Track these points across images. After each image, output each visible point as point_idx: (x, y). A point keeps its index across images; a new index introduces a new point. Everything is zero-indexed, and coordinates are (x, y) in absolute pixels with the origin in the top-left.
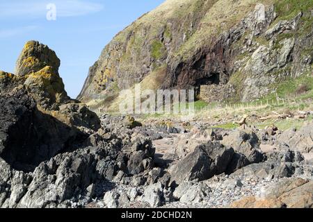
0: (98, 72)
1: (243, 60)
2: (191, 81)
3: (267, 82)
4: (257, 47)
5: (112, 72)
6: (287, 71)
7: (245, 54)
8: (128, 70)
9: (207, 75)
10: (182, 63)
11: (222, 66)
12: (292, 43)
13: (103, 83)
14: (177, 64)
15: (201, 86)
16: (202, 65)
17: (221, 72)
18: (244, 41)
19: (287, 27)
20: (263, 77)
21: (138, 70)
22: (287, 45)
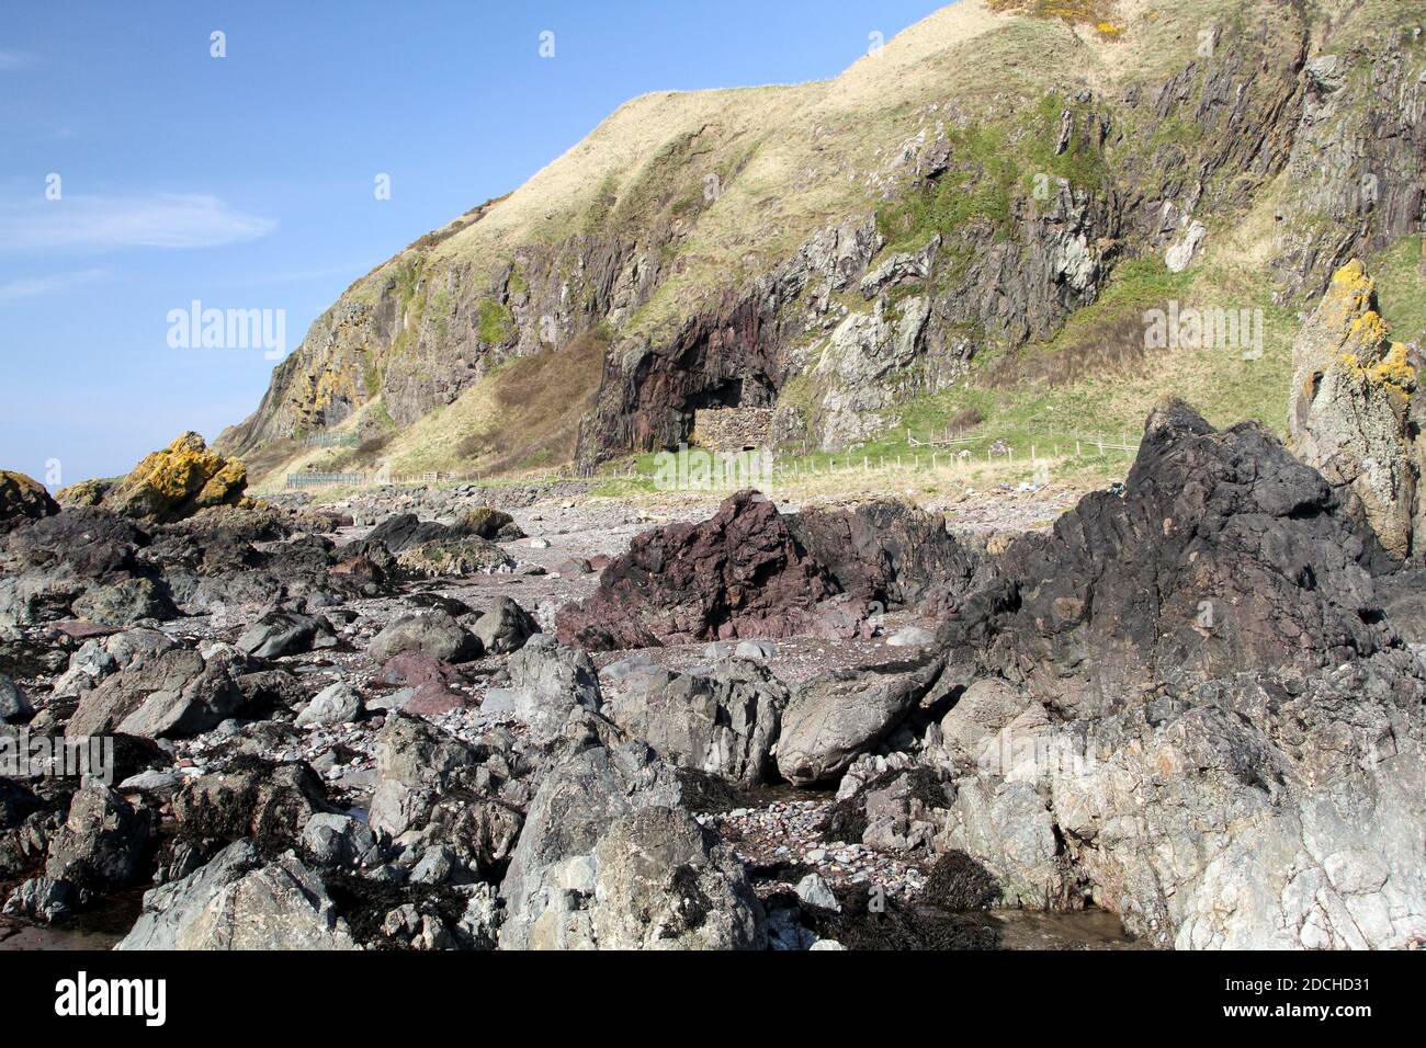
0: (301, 380)
1: (811, 348)
2: (675, 399)
3: (876, 402)
4: (844, 316)
5: (343, 380)
6: (917, 376)
7: (814, 332)
8: (414, 374)
9: (711, 384)
10: (651, 353)
11: (755, 361)
12: (925, 309)
13: (317, 407)
14: (638, 355)
15: (698, 412)
16: (699, 360)
17: (746, 376)
18: (808, 302)
19: (910, 270)
20: (866, 389)
21: (443, 374)
22: (913, 311)
